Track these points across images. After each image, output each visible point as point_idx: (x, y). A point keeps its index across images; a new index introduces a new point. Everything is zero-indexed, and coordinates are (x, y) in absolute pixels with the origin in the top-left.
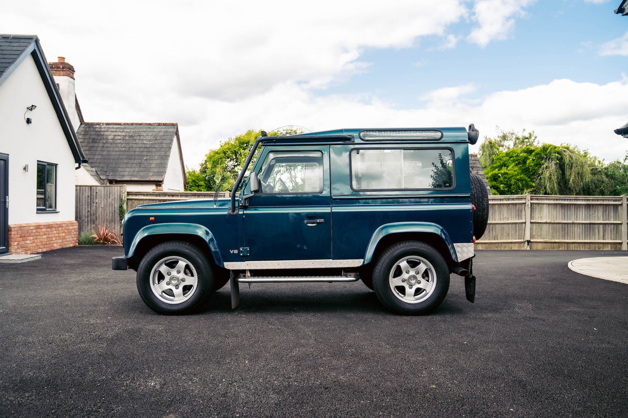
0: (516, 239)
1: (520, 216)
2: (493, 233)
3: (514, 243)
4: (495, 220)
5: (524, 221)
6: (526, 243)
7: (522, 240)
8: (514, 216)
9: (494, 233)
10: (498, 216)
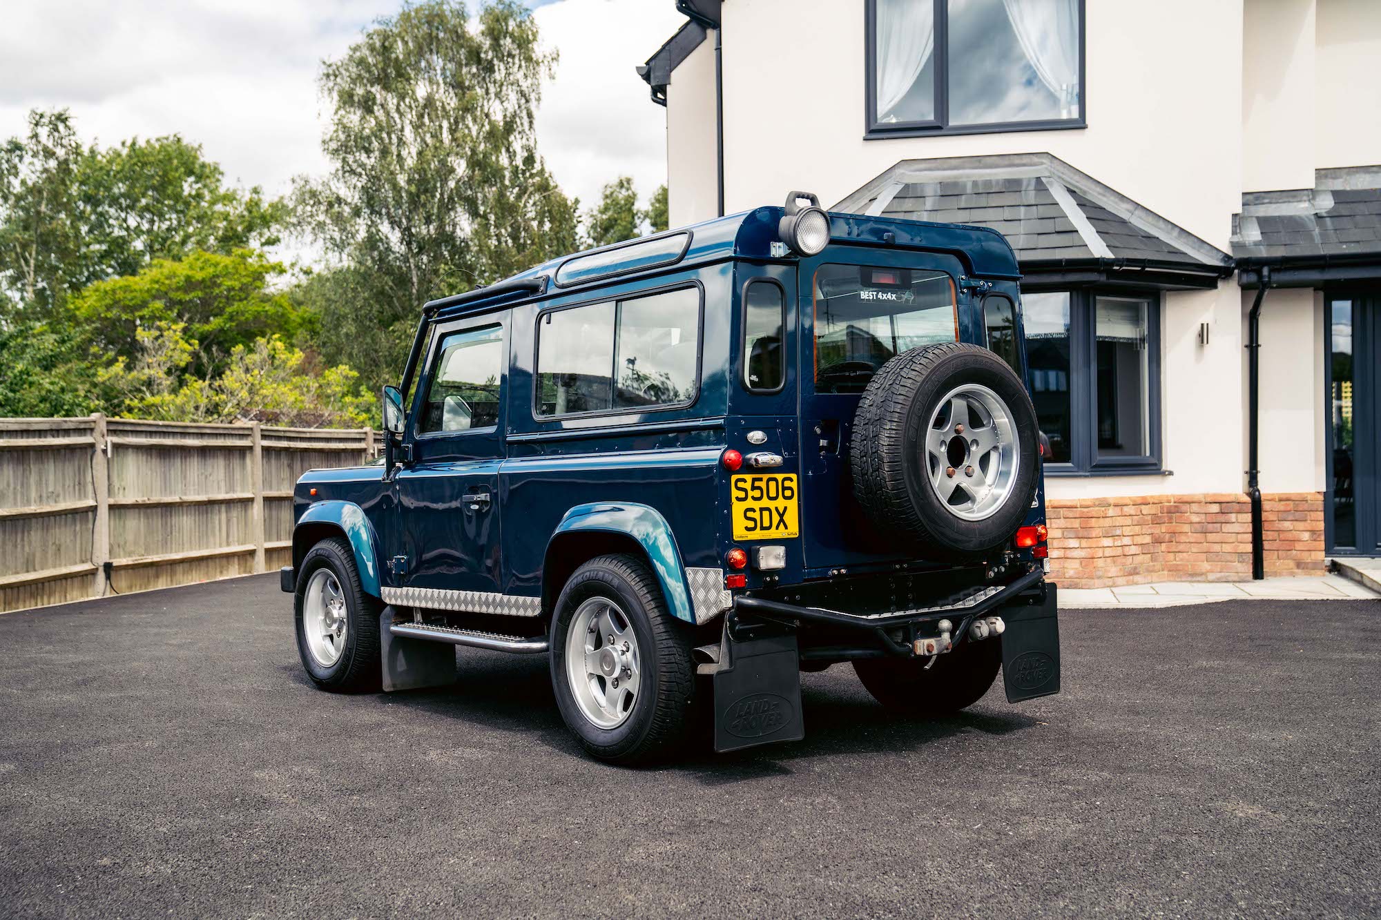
0: (75, 563)
1: (80, 488)
2: (23, 546)
3: (72, 578)
4: (28, 503)
5: (91, 503)
6: (101, 575)
7: (87, 566)
8: (71, 489)
9: (27, 549)
10: (37, 491)
